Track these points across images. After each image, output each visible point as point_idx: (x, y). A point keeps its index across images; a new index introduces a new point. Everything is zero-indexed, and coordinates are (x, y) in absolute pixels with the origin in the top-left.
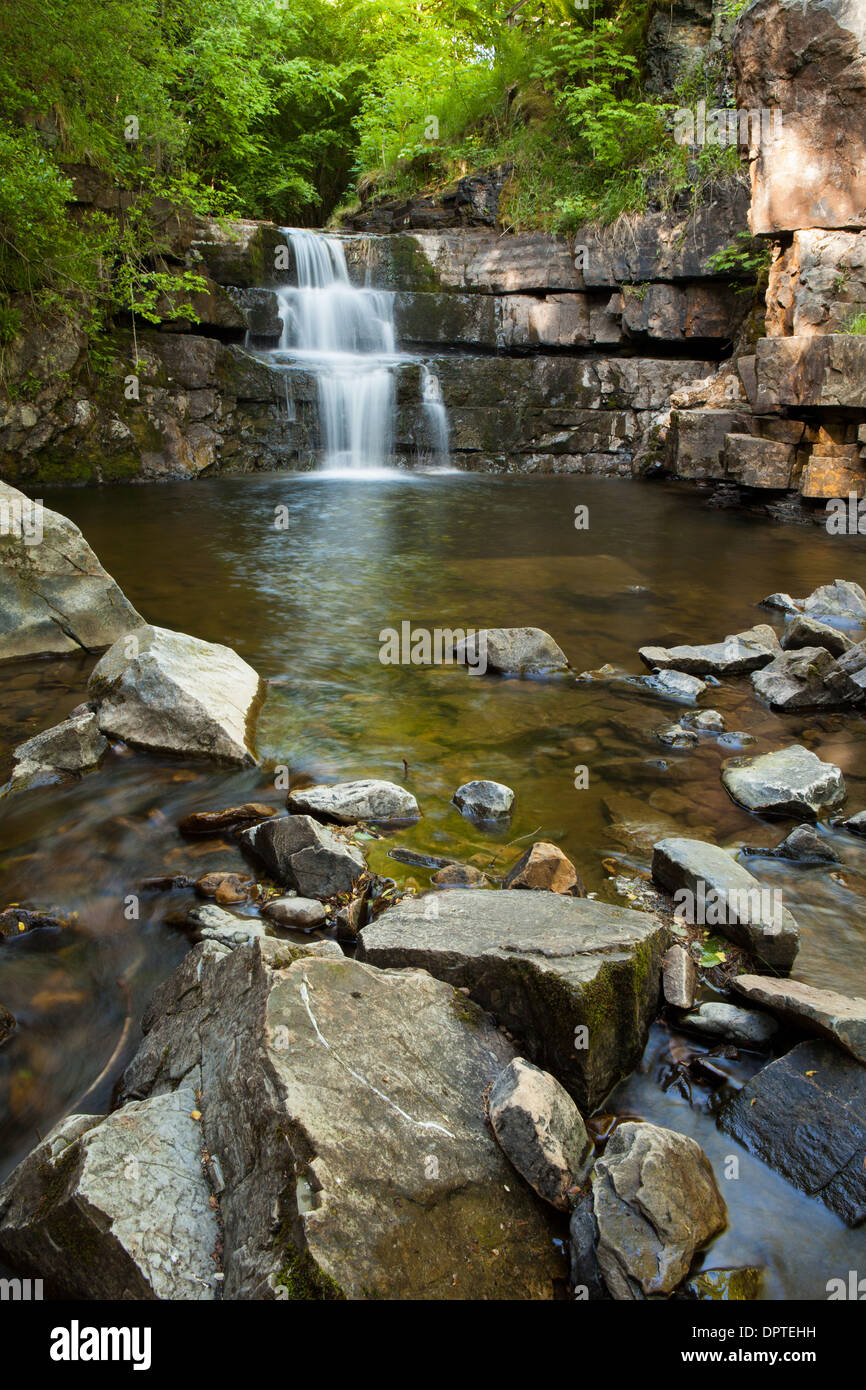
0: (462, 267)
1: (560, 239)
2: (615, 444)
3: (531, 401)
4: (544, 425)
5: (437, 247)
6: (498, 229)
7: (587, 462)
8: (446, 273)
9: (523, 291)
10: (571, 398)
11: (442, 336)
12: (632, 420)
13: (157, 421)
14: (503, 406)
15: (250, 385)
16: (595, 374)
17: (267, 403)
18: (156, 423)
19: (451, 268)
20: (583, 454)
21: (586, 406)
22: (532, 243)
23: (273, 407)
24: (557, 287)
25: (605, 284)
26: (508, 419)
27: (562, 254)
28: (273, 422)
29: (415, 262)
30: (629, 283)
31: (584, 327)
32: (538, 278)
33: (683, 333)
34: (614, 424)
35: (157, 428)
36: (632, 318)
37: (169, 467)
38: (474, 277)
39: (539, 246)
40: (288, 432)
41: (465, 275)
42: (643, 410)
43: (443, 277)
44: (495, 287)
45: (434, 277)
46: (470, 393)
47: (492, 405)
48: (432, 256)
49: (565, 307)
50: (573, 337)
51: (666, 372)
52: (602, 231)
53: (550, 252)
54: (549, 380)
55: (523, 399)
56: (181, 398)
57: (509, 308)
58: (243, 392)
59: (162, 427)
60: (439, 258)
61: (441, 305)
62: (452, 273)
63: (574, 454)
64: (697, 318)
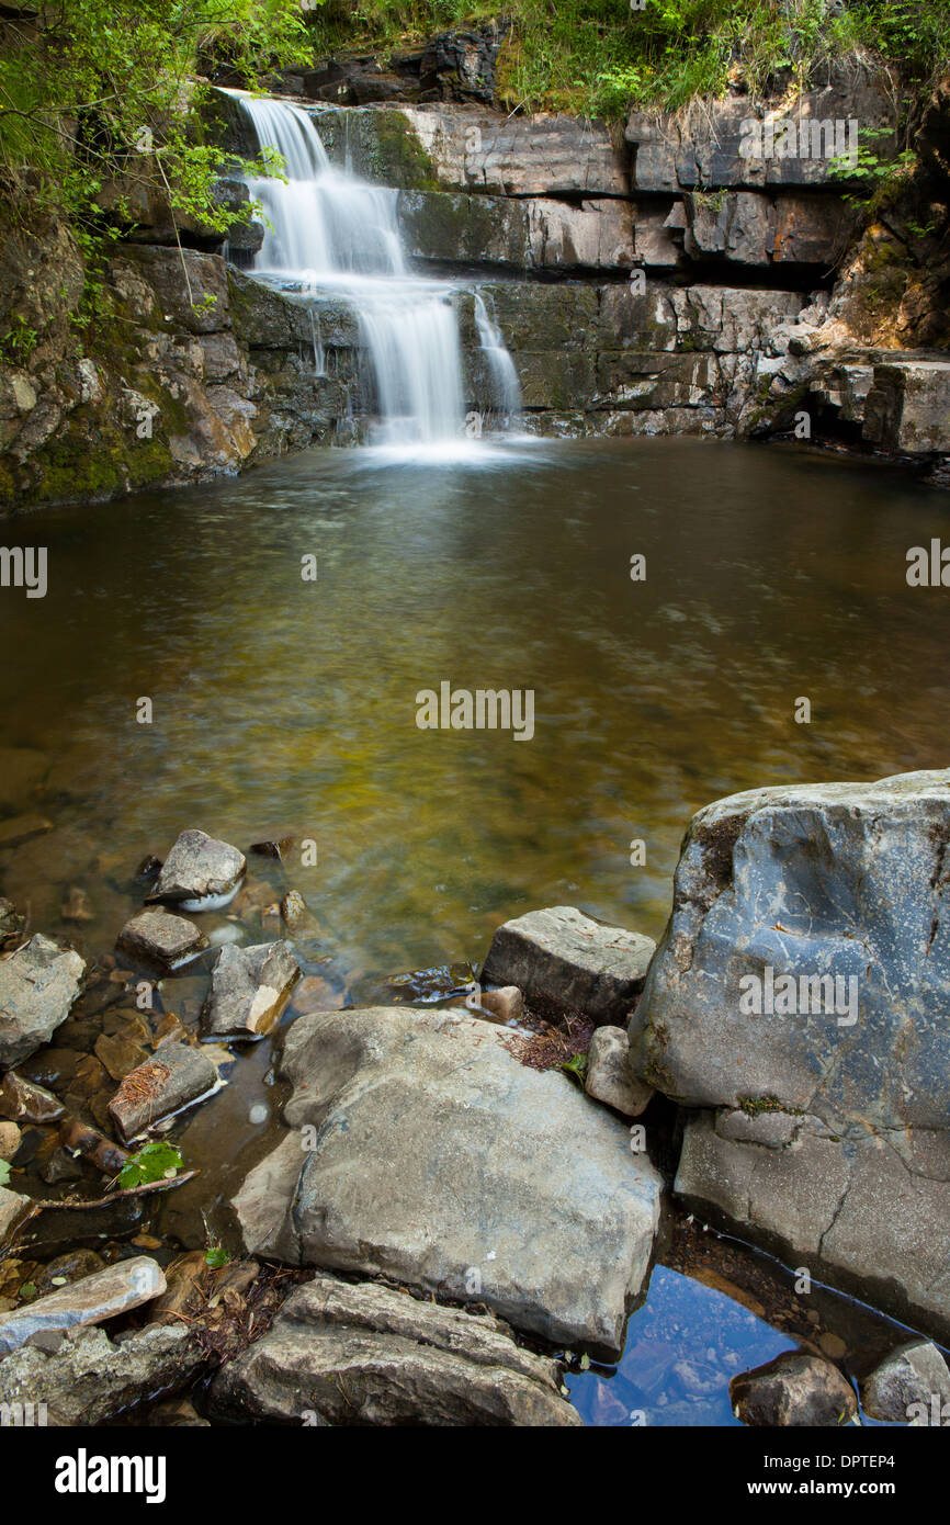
0: (461, 158)
1: (598, 126)
2: (696, 396)
3: (602, 343)
4: (620, 373)
5: (432, 128)
6: (497, 107)
7: (670, 418)
8: (445, 165)
9: (553, 195)
10: (645, 337)
11: (462, 253)
12: (715, 366)
13: (175, 385)
14: (569, 349)
15: (260, 324)
16: (670, 305)
17: (285, 350)
18: (174, 389)
19: (449, 159)
20: (664, 409)
21: (661, 349)
22: (558, 130)
23: (293, 356)
24: (595, 190)
25: (666, 189)
26: (579, 365)
27: (601, 146)
28: (296, 377)
29: (407, 147)
30: (700, 188)
31: (628, 245)
32: (572, 176)
33: (770, 256)
34: (696, 371)
35: (176, 396)
36: (705, 235)
37: (204, 458)
38: (480, 173)
39: (568, 135)
40: (322, 392)
41: (466, 169)
42: (727, 353)
43: (441, 171)
44: (509, 187)
45: (430, 170)
46: (530, 332)
47: (557, 348)
48: (427, 141)
49: (605, 217)
50: (616, 258)
51: (755, 305)
52: (666, 118)
53: (585, 143)
54: (621, 315)
55: (593, 338)
56: (194, 347)
57: (538, 216)
58: (252, 335)
59: (183, 395)
60: (436, 144)
61: (459, 209)
62: (451, 166)
63: (655, 410)
64: (790, 237)
